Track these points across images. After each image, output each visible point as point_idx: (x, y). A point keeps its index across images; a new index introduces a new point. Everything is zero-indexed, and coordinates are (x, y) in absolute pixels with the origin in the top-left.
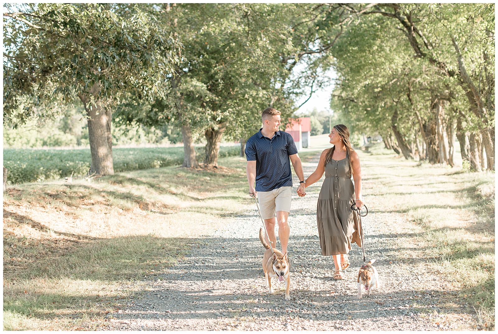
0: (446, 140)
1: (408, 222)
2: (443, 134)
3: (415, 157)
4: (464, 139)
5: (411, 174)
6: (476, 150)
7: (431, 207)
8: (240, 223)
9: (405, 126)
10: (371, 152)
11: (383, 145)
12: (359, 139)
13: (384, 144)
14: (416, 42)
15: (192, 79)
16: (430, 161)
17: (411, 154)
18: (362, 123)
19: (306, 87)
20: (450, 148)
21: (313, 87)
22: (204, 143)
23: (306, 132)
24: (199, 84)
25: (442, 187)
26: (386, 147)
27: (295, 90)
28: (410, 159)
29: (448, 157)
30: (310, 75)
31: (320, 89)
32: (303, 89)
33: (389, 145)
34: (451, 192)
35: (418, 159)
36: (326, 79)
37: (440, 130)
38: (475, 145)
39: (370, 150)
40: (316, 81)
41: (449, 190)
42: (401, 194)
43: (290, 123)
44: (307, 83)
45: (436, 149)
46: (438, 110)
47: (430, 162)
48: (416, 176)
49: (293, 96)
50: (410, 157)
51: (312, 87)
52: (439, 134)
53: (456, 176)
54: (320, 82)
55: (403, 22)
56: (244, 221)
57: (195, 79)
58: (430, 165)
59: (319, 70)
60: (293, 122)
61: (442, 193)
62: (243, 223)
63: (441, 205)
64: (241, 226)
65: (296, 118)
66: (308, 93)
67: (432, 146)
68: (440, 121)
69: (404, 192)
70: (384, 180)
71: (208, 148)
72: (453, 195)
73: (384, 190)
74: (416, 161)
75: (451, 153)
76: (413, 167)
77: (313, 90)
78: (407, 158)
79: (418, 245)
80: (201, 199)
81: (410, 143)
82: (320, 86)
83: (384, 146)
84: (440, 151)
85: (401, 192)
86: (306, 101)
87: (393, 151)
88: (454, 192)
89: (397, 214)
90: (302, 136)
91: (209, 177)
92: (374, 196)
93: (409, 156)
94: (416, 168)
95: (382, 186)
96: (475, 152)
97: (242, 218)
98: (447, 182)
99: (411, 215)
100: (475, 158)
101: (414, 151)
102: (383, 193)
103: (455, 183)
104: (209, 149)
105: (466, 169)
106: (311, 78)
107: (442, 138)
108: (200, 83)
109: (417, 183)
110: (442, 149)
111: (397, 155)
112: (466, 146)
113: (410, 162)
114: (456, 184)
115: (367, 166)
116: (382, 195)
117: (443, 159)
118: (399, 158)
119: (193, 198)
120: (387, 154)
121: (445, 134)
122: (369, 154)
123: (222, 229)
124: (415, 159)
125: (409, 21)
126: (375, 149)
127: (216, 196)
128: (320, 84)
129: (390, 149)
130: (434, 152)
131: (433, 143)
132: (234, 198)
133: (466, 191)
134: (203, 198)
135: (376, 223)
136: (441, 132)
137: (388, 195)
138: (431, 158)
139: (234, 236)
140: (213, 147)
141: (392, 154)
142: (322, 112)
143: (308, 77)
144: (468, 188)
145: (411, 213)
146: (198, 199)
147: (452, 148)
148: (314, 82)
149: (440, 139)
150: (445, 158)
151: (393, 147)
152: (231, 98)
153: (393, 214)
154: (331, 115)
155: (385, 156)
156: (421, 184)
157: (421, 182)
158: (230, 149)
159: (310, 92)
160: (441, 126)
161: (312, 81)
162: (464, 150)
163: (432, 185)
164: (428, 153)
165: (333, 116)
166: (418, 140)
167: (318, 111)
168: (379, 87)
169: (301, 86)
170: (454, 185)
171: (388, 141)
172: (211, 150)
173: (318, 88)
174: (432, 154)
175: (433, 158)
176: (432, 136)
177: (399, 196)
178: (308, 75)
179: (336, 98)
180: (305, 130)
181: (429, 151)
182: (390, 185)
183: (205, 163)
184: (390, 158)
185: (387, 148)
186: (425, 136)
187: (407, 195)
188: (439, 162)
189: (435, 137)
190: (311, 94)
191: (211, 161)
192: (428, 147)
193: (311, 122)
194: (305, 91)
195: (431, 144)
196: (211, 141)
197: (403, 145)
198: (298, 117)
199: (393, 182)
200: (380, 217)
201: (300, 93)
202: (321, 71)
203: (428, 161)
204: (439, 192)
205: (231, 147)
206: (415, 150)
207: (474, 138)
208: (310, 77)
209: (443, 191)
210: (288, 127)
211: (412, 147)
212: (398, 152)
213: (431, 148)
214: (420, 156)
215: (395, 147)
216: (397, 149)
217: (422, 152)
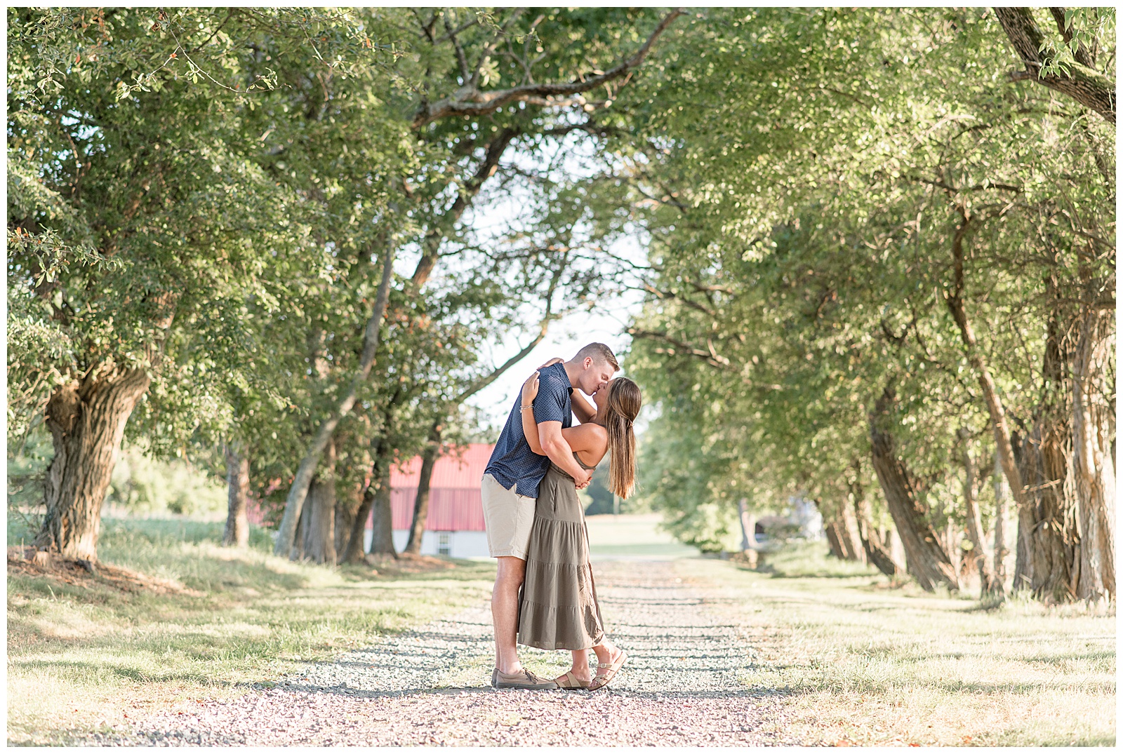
2: (1098, 473)
3: (960, 582)
11: (823, 543)
12: (723, 531)
13: (825, 538)
16: (1039, 589)
17: (947, 570)
19: (526, 295)
21: (553, 298)
22: (41, 456)
26: (835, 551)
28: (940, 589)
31: (580, 307)
33: (847, 539)
35: (975, 587)
45: (1068, 537)
47: (1036, 595)
50: (941, 583)
51: (548, 297)
52: (1080, 470)
58: (1037, 606)
59: (581, 231)
67: (1045, 526)
68: (1088, 416)
71: (55, 480)
78: (928, 588)
81: (941, 521)
84: (1087, 544)
87: (862, 565)
93: (939, 576)
101: (956, 558)
104: (63, 484)
107: (1096, 487)
110: (1094, 536)
111: (883, 579)
117: (1098, 584)
120: (839, 576)
121: (1108, 474)
124: (963, 591)
129: (852, 557)
130: (1057, 552)
131: (1050, 514)
136: (1092, 468)
138: (1042, 577)
140: (81, 475)
141: (864, 574)
148: (557, 277)
149: (1088, 494)
151: (865, 546)
155: (837, 582)
159: (542, 318)
160: (1095, 438)
172: (69, 488)
173: (574, 302)
174: (1044, 562)
175: (1052, 578)
176: (1048, 483)
181: (1033, 550)
185: (840, 555)
186: (1019, 481)
188: (1079, 595)
189: (1060, 487)
190: (544, 324)
192: (1027, 533)
195: (1043, 517)
196: (73, 446)
202: (589, 236)
203: (1026, 594)
211: (952, 538)
212: (887, 567)
213: (1043, 537)
214: (984, 577)
215: (877, 543)
216: (886, 552)
217: (998, 562)
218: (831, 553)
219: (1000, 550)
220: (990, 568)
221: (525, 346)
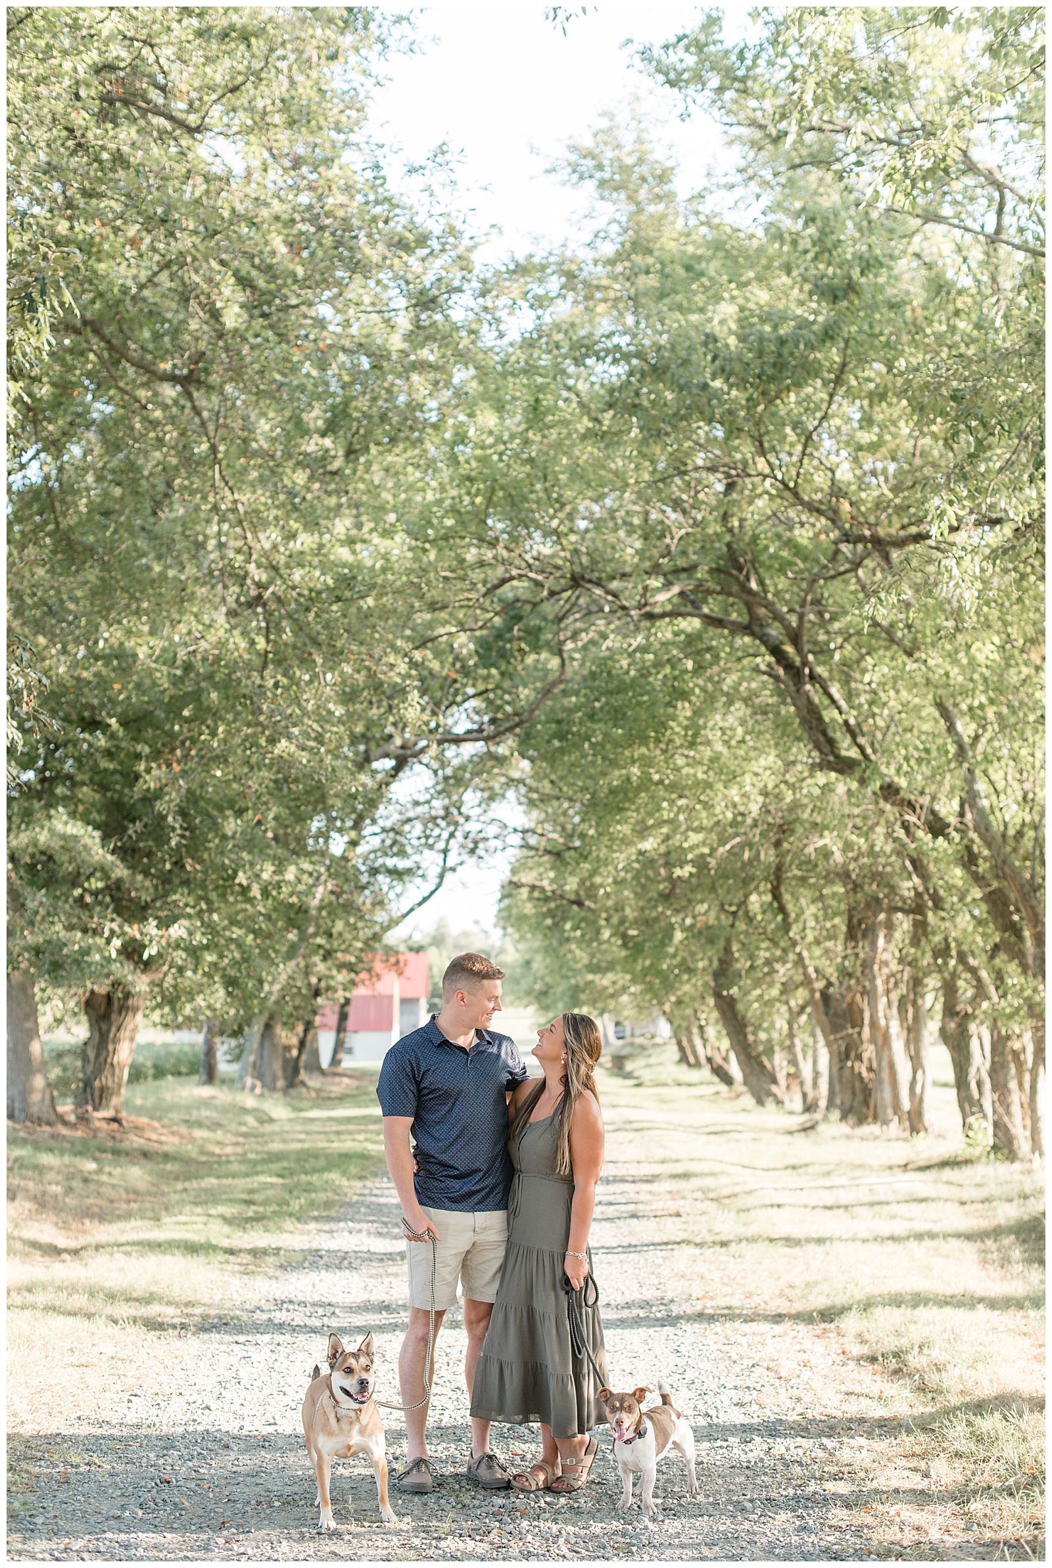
0: (898, 1046)
1: (852, 1365)
2: (888, 1027)
3: (786, 1099)
4: (967, 1045)
5: (791, 1162)
6: (1013, 1085)
7: (918, 1300)
8: (225, 1360)
9: (761, 996)
10: (636, 1074)
11: (673, 1052)
13: (675, 1048)
14: (820, 719)
15: (53, 812)
16: (846, 1114)
17: (774, 1088)
18: (605, 981)
19: (426, 852)
20: (915, 1073)
21: (450, 854)
22: (79, 1031)
23: (415, 1001)
24: (75, 828)
25: (922, 1218)
26: (684, 1059)
27: (391, 862)
28: (770, 1104)
29: (906, 1105)
30: (441, 813)
31: (471, 861)
32: (416, 858)
33: (694, 1053)
34: (958, 1236)
35: (798, 1105)
36: (492, 830)
37: (881, 1014)
38: (1008, 1068)
39: (629, 1066)
40: (459, 834)
41: (950, 1231)
42: (791, 1242)
43: (369, 970)
44: (431, 841)
45: (865, 1074)
46: (874, 944)
47: (844, 1117)
48: (810, 1169)
49: (383, 880)
50: (771, 1099)
51: (445, 852)
52: (874, 1024)
53: (947, 1174)
54: (471, 836)
55: (776, 651)
56: (236, 1347)
57: (61, 809)
58: (844, 1128)
59: (471, 798)
60: (378, 966)
61: (927, 1243)
62: (233, 1361)
63: (949, 1292)
64: (229, 1374)
65: (389, 950)
66: (433, 872)
67: (849, 1064)
68: (879, 982)
69: (796, 1232)
70: (709, 1182)
71: (91, 1054)
72: (970, 1250)
73: (726, 1224)
74: (791, 1113)
75: (918, 1090)
76: (791, 1133)
77: (450, 863)
78: (760, 1102)
79: (926, 1475)
80: (66, 1251)
81: (770, 1051)
82: (472, 851)
83: (677, 1055)
84: (880, 1081)
85: (784, 1233)
86: (425, 899)
87: (706, 1073)
88: (969, 1237)
89: (801, 1327)
90: (402, 1012)
91: (95, 1159)
92: (697, 1251)
93: (770, 1094)
94: (800, 1138)
95: (711, 1207)
96: (1009, 1091)
97: (227, 1338)
98: (933, 1200)
99: (854, 1332)
100: (1008, 1113)
101: (781, 1076)
102: (725, 1238)
103: (963, 1203)
104: (97, 1056)
105: (977, 1151)
106: (443, 824)
107: (886, 1037)
108: (79, 823)
109: (829, 1198)
110: (885, 1075)
111: (723, 1088)
112: (972, 1071)
113: (770, 1116)
114: (967, 1207)
115: (636, 1126)
116: (724, 1244)
117: (890, 1111)
118: (730, 1099)
119: (35, 1245)
120: (689, 1085)
121: (895, 1028)
122: (632, 1082)
123: (156, 1388)
124: (788, 1105)
125: (799, 650)
126: (648, 1066)
127: (122, 1239)
128: (471, 845)
129: (698, 1065)
130: (858, 1085)
131: (853, 1055)
132: (192, 1249)
133: (1013, 1237)
134: (72, 1244)
135: (737, 1369)
136: (883, 1022)
137: (744, 1243)
138: (847, 1104)
139: (206, 1422)
140: (111, 1048)
141: (708, 1084)
142: (466, 934)
143: (434, 819)
144: (1012, 1222)
145: (851, 1323)
146: (53, 1251)
147: (919, 1073)
148: (452, 835)
149: (880, 1042)
150: (897, 1108)
151: (709, 1060)
152: (186, 883)
153: (787, 1325)
154: (493, 947)
155: (685, 1091)
156: (843, 1202)
157: (845, 1197)
158: (163, 1052)
159: (439, 870)
160: (884, 999)
161: (445, 835)
162: (968, 1085)
163: (886, 1208)
164: (837, 1087)
165: (502, 951)
166: (797, 1041)
167: (454, 930)
168: (687, 862)
169: (409, 849)
170: (961, 1210)
171: (690, 1041)
172: (102, 1059)
173: (465, 857)
174: (849, 1092)
175: (856, 1104)
176: (850, 1031)
177: (780, 1250)
178: (433, 813)
179: (524, 892)
180: (409, 995)
181: (841, 1082)
182: (740, 1202)
183: (78, 1105)
184: (701, 1097)
185: (689, 1065)
186: (828, 1029)
187: (812, 1248)
188: (875, 1118)
189: (859, 1034)
190: (441, 876)
191: (101, 1098)
192: (835, 1070)
193: (430, 968)
194: (423, 865)
195: (847, 1057)
196: (104, 1027)
197: (749, 1057)
198: (397, 953)
199: (750, 1192)
200: (744, 1340)
201: (409, 871)
202: (477, 802)
203: (836, 1115)
204: (919, 1237)
205: (165, 1045)
206: (784, 1072)
207: (1004, 1046)
208: (439, 821)
209: (932, 1236)
210: (363, 981)
211: (779, 1063)
212: (727, 1079)
213: (847, 1073)
214: (805, 1095)
215: (718, 1060)
216: (725, 1066)
217: (815, 1084)
218: (680, 1061)
219: (816, 1074)
220: (808, 1087)
221: (426, 894)
